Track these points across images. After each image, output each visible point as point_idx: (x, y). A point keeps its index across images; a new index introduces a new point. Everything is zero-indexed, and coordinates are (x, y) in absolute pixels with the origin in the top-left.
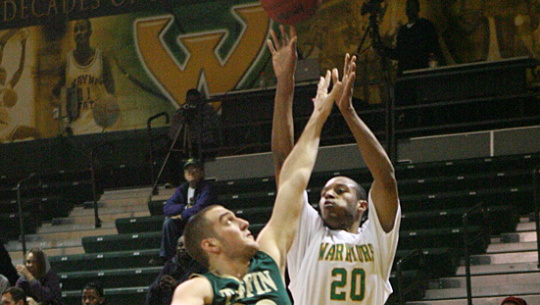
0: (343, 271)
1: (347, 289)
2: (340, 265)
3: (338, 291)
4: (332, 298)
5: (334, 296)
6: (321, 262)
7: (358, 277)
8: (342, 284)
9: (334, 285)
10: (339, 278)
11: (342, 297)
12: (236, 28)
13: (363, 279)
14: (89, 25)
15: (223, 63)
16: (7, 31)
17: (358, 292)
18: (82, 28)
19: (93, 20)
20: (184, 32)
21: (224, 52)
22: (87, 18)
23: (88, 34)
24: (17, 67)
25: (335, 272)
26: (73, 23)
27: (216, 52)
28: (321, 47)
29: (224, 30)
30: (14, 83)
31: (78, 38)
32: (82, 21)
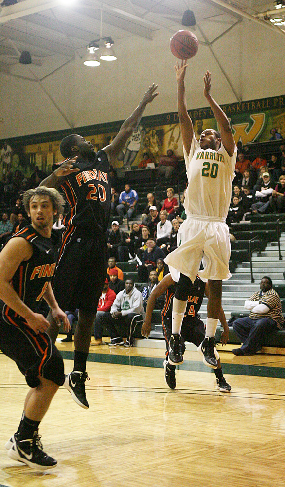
0: (208, 164)
1: (209, 172)
2: (207, 161)
3: (206, 172)
4: (202, 175)
5: (203, 175)
6: (198, 160)
7: (215, 167)
8: (207, 169)
9: (204, 169)
10: (206, 166)
11: (207, 175)
12: (252, 123)
13: (217, 168)
14: (202, 122)
15: (247, 134)
16: (175, 124)
17: (214, 174)
18: (200, 123)
19: (203, 120)
20: (234, 124)
21: (248, 130)
22: (202, 120)
23: (202, 125)
24: (178, 136)
25: (204, 164)
26: (197, 121)
27: (245, 130)
28: (281, 129)
29: (247, 123)
30: (177, 141)
31: (198, 126)
32: (200, 121)
